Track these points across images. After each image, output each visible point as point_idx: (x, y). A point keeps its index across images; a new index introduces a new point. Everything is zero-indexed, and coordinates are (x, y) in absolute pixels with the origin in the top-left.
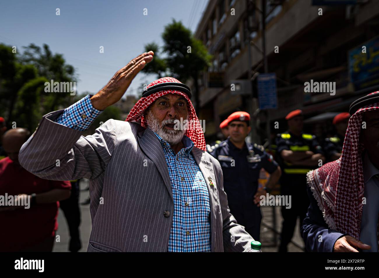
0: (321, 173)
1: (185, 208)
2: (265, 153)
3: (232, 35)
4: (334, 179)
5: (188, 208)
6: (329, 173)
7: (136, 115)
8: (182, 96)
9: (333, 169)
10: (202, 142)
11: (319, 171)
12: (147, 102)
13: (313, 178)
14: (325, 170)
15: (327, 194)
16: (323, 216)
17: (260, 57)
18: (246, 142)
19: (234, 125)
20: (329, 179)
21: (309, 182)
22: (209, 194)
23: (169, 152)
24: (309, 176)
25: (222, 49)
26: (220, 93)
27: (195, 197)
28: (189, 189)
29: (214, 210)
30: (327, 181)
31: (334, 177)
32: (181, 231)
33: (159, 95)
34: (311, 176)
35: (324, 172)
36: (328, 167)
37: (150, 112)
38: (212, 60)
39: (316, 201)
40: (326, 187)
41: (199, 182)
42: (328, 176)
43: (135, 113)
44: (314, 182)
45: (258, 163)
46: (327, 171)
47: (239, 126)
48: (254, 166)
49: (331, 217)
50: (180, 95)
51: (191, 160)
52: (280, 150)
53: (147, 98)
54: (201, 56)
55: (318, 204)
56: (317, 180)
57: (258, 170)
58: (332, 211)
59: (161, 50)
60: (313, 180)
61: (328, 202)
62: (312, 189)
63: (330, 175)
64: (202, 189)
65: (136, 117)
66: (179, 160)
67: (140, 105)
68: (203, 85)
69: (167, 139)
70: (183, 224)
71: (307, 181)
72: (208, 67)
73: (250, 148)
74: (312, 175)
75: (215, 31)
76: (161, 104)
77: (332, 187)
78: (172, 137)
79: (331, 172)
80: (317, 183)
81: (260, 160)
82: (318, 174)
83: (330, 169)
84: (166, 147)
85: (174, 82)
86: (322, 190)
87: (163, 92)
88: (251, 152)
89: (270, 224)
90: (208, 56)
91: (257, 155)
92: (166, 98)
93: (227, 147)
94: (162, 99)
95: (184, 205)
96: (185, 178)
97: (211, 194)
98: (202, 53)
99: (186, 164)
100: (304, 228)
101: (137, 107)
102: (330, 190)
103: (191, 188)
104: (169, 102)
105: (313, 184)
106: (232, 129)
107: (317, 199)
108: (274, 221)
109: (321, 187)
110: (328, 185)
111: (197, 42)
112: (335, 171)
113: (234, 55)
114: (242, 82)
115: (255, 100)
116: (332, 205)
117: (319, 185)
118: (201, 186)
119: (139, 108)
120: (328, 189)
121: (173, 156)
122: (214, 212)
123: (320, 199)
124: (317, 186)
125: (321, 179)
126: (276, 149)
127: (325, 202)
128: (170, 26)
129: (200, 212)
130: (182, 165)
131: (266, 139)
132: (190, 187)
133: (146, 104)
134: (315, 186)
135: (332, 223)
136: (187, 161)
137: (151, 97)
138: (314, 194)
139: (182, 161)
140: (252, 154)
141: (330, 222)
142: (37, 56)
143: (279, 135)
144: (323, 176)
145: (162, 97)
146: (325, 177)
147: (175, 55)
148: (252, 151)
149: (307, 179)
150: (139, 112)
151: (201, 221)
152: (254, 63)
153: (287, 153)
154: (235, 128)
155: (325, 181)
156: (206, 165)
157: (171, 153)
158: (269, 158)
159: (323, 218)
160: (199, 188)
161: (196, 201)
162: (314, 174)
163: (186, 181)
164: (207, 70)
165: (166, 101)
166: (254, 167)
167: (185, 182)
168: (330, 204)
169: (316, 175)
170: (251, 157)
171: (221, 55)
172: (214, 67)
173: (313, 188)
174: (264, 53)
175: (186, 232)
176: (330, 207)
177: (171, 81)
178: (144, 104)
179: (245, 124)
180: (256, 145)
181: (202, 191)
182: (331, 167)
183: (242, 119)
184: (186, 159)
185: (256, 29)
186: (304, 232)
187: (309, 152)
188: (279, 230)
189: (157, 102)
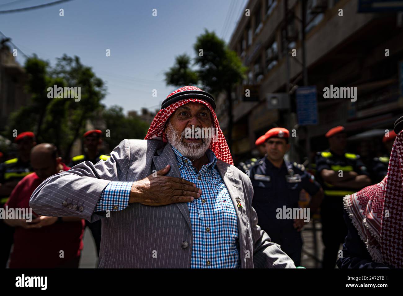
0: (360, 198)
1: (206, 234)
2: (306, 173)
3: (269, 45)
4: (377, 204)
5: (209, 234)
6: (371, 197)
7: (156, 129)
8: (204, 105)
9: (375, 193)
10: (228, 157)
11: (358, 196)
12: (166, 114)
13: (351, 203)
14: (365, 194)
15: (370, 222)
16: (367, 246)
17: (299, 69)
18: (284, 160)
19: (272, 142)
20: (372, 204)
21: (346, 208)
22: (237, 217)
23: (191, 170)
24: (347, 201)
25: (257, 60)
26: (255, 108)
27: (218, 221)
28: (211, 212)
29: (244, 235)
30: (369, 207)
31: (378, 202)
32: (201, 261)
33: (179, 105)
34: (349, 202)
35: (365, 197)
36: (369, 192)
37: (170, 124)
38: (247, 72)
39: (356, 229)
40: (368, 213)
41: (223, 203)
42: (370, 201)
43: (155, 127)
44: (352, 208)
45: (298, 183)
46: (368, 195)
47: (278, 143)
48: (293, 186)
49: (377, 249)
50: (202, 103)
51: (217, 178)
52: (320, 169)
53: (166, 109)
54: (235, 67)
55: (358, 233)
56: (357, 206)
57: (298, 190)
58: (377, 241)
59: (192, 62)
60: (352, 205)
61: (371, 231)
62: (350, 216)
63: (372, 201)
64: (226, 211)
65: (156, 131)
66: (202, 179)
67: (160, 118)
68: (237, 99)
69: (187, 153)
70: (203, 253)
71: (345, 206)
72: (242, 79)
73: (289, 167)
74: (349, 200)
75: (250, 41)
76: (182, 114)
77: (375, 214)
78: (194, 151)
79: (373, 196)
80: (356, 209)
81: (300, 180)
82: (357, 199)
83: (371, 193)
84: (187, 165)
85: (195, 90)
86: (363, 217)
87: (183, 101)
88: (291, 172)
89: (310, 251)
90: (242, 68)
91: (297, 175)
92: (187, 107)
93: (264, 165)
94: (183, 109)
95: (205, 231)
96: (207, 200)
97: (239, 217)
98: (236, 65)
99: (210, 183)
100: (342, 261)
101: (157, 120)
102: (374, 217)
103: (214, 211)
104: (190, 112)
105: (351, 210)
106: (269, 147)
107: (357, 227)
108: (315, 248)
109: (362, 213)
110: (370, 212)
111: (231, 53)
112: (378, 195)
113: (270, 66)
114: (279, 95)
115: (293, 115)
116: (377, 234)
117: (359, 211)
118: (225, 208)
119: (159, 121)
120: (371, 216)
121: (195, 175)
122: (243, 238)
123: (360, 228)
124: (356, 212)
125: (361, 205)
126: (316, 169)
127: (368, 230)
128: (203, 36)
129: (223, 238)
130: (205, 184)
131: (306, 158)
132: (212, 210)
133: (166, 116)
134: (354, 212)
135: (377, 255)
136: (212, 180)
137: (171, 108)
138: (353, 222)
139: (206, 181)
140: (292, 174)
141: (375, 254)
142: (68, 68)
143: (319, 153)
144: (363, 201)
145: (182, 106)
146: (365, 202)
147: (207, 67)
148: (291, 170)
149: (344, 205)
150: (159, 126)
151: (224, 248)
152: (292, 75)
153: (327, 173)
154: (273, 146)
155: (366, 207)
156: (234, 184)
157: (193, 171)
158: (310, 178)
159: (366, 248)
160: (222, 211)
161: (219, 225)
162: (352, 199)
163: (208, 202)
164: (241, 83)
165: (187, 111)
166: (294, 188)
167: (207, 204)
168: (374, 233)
169: (354, 200)
170: (290, 176)
171: (257, 67)
172: (249, 79)
173: (352, 215)
174: (303, 65)
175: (206, 261)
176: (375, 236)
177: (192, 89)
178: (164, 116)
179: (284, 141)
180: (295, 164)
181: (226, 214)
182: (372, 191)
183: (281, 136)
184: (210, 178)
185: (295, 39)
186: (343, 266)
187: (353, 173)
188: (320, 258)
189: (177, 113)
